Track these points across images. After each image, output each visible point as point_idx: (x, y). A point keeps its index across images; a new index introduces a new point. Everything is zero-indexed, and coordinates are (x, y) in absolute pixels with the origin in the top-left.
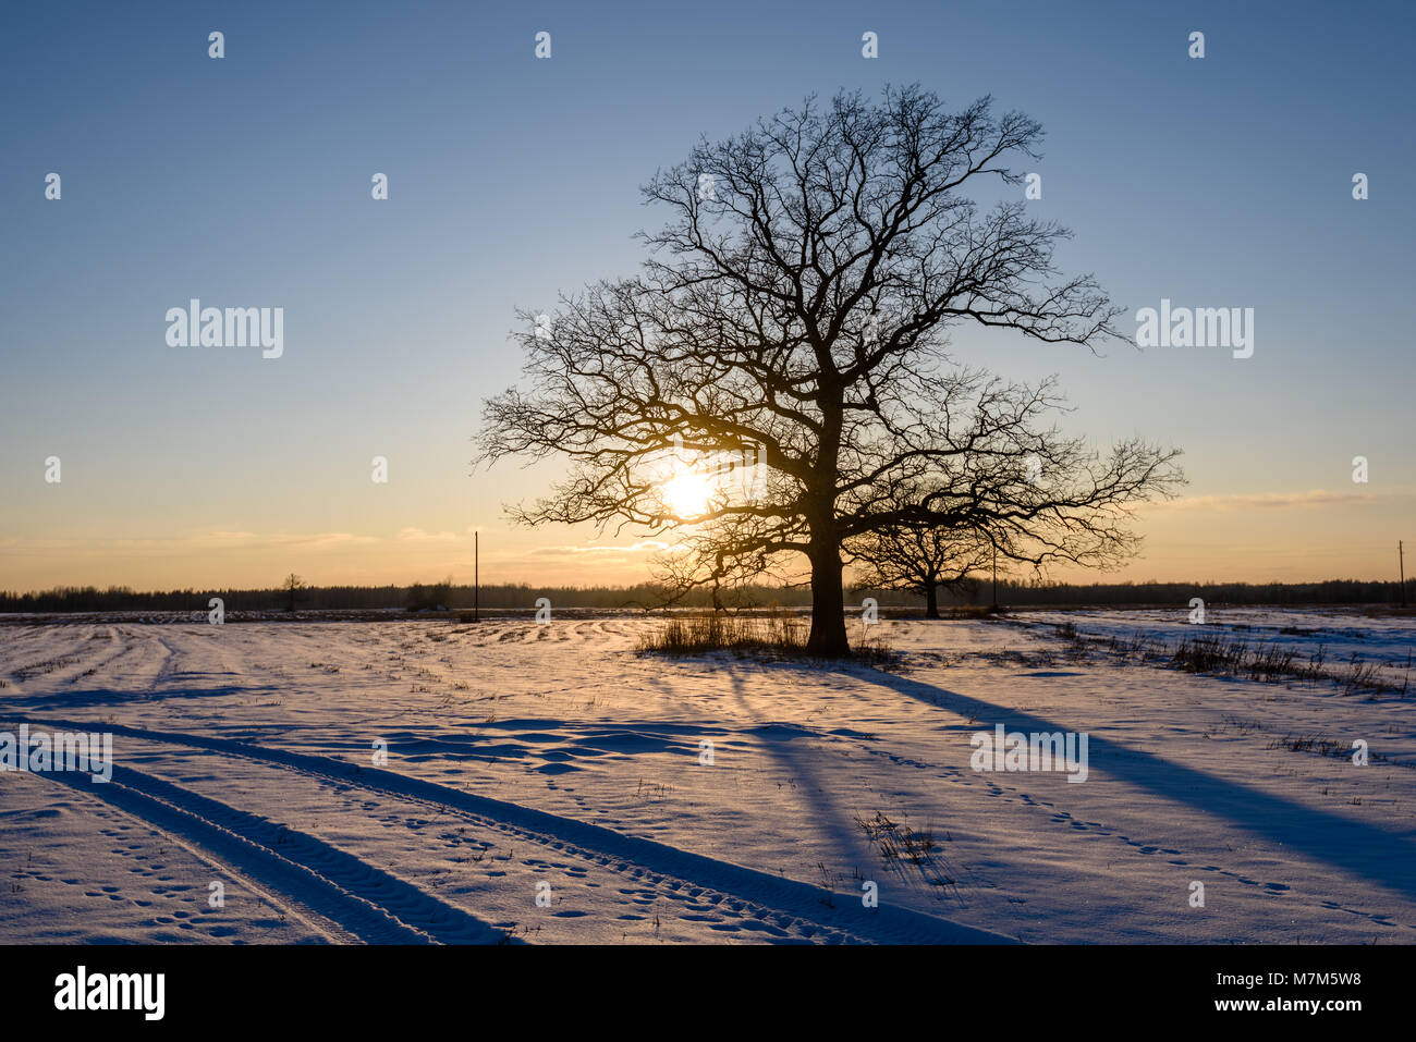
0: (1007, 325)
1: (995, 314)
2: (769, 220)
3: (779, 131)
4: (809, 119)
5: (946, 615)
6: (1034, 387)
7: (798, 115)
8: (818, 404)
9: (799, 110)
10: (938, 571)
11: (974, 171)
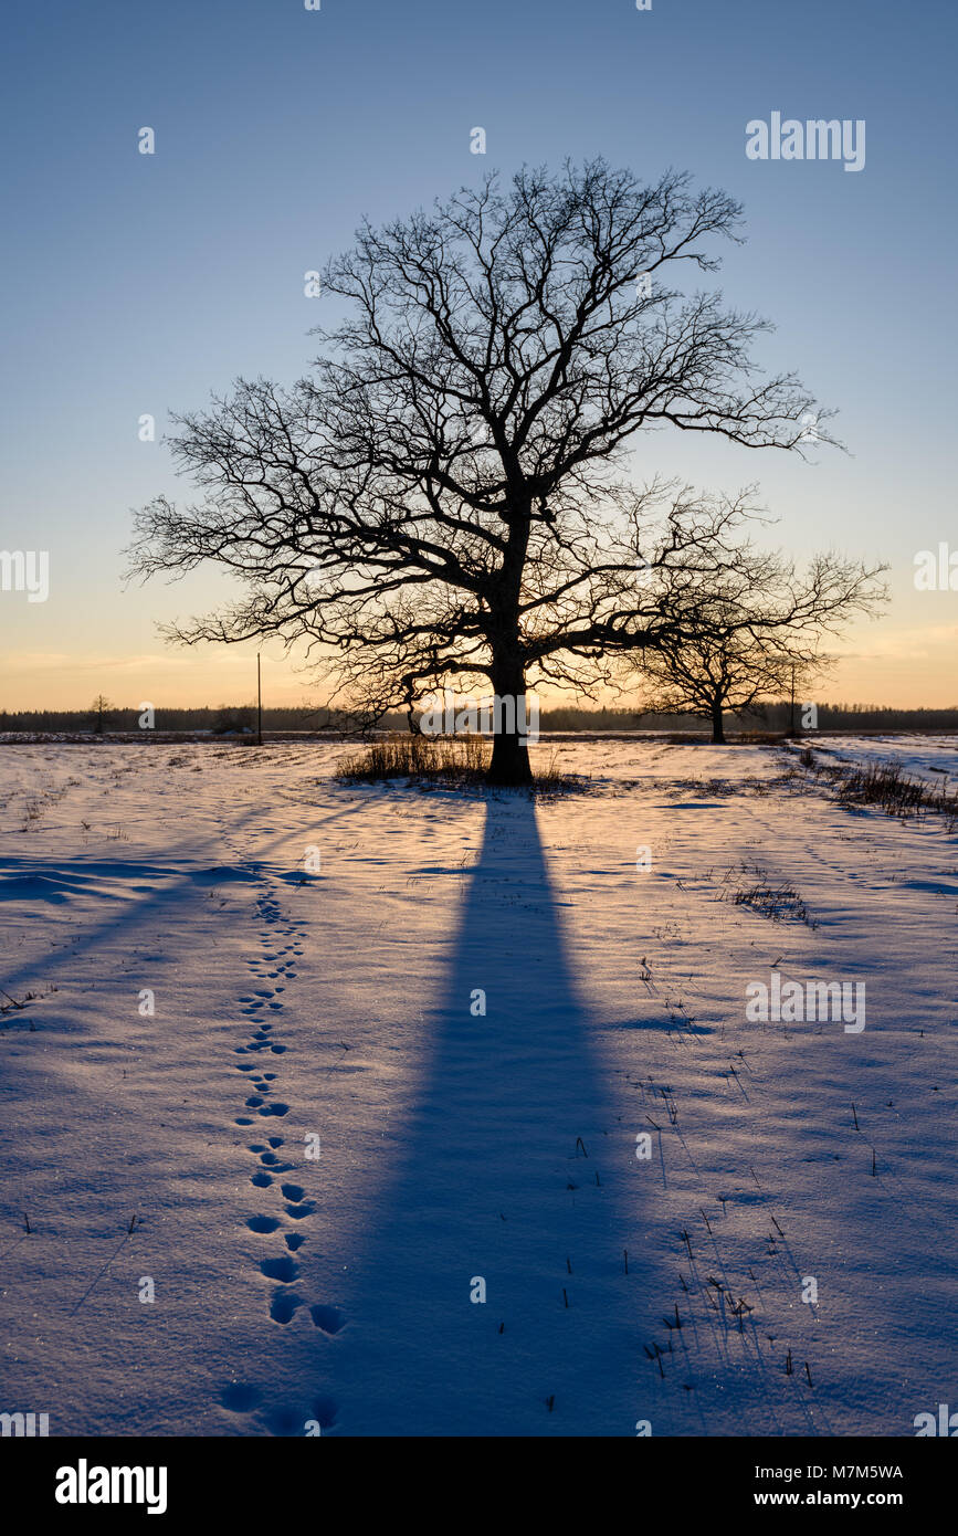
0: (706, 429)
1: (692, 417)
2: (449, 313)
3: (458, 213)
4: (490, 200)
5: (735, 740)
6: (733, 497)
7: (478, 196)
8: (500, 515)
9: (479, 190)
10: (725, 695)
11: (668, 257)
